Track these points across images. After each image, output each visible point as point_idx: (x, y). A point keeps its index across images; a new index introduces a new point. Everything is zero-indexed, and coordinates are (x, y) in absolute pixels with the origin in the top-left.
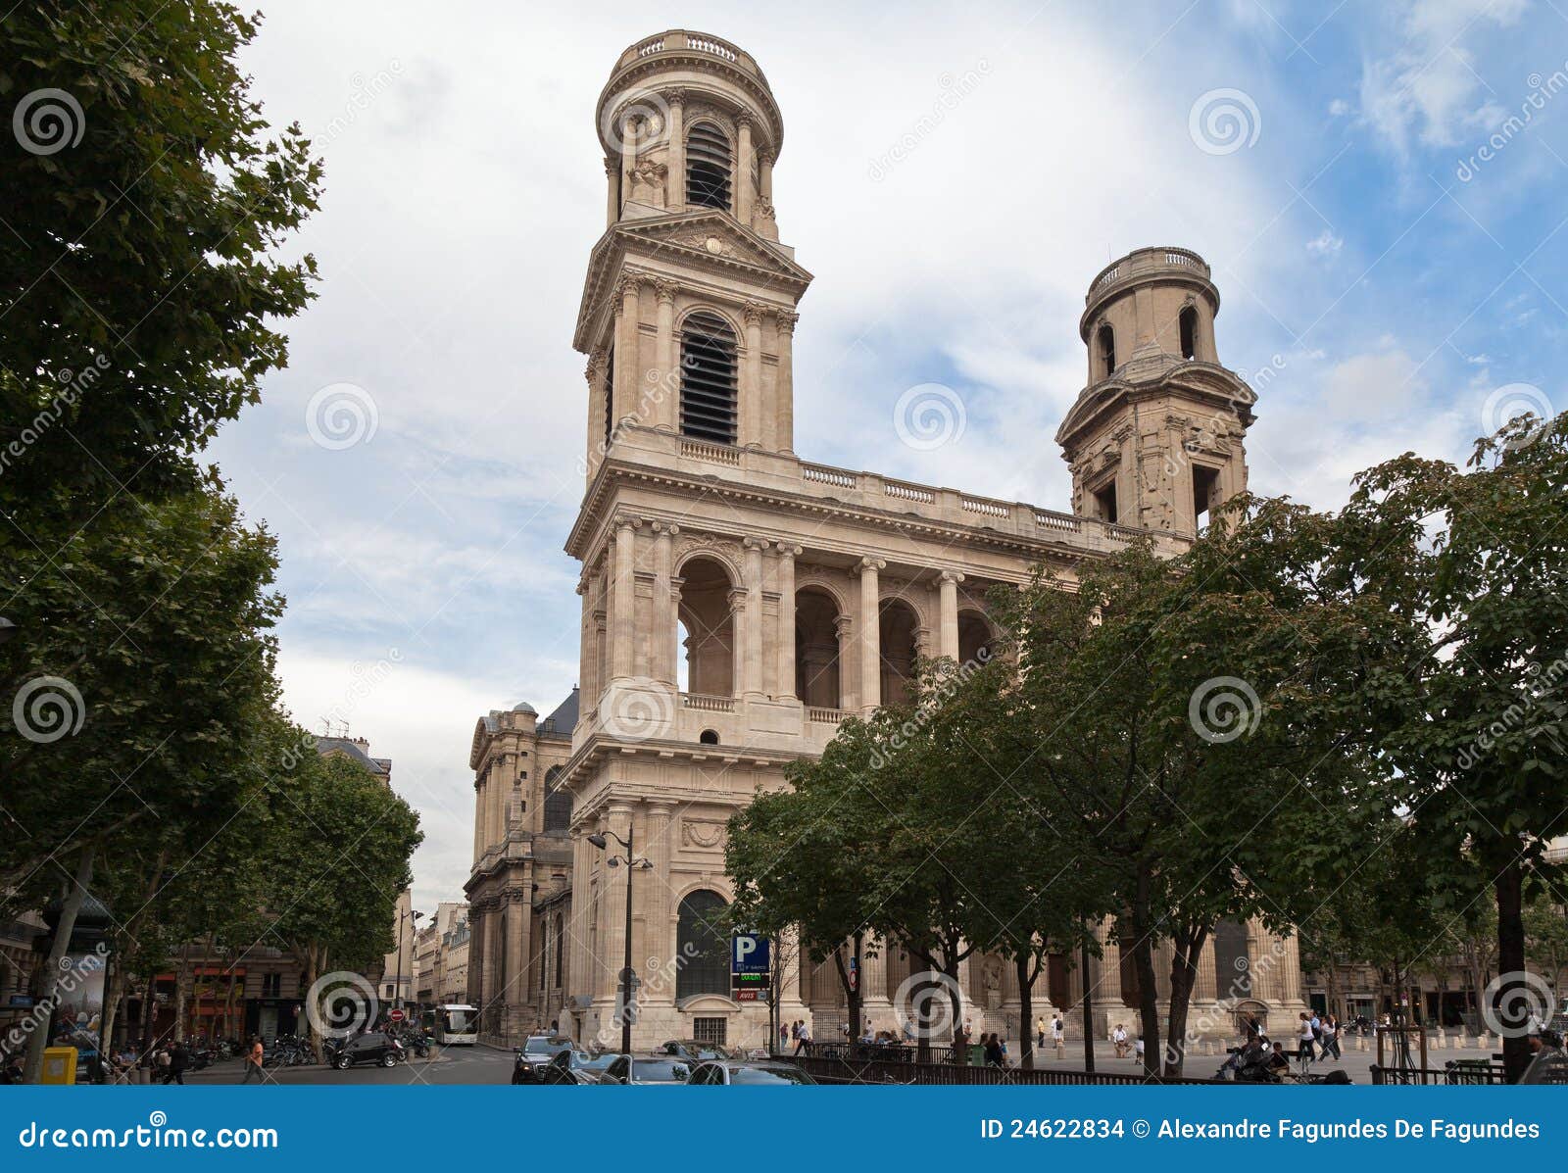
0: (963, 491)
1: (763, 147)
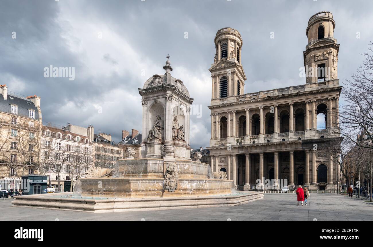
0: (263, 91)
1: (234, 41)
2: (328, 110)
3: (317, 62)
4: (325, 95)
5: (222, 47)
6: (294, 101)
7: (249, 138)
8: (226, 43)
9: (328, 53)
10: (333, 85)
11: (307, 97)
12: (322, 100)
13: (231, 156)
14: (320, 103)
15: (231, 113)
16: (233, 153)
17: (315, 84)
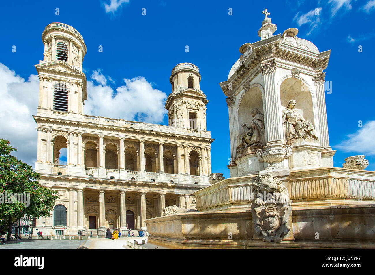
1: (78, 47)
2: (200, 159)
3: (189, 109)
4: (197, 143)
6: (165, 142)
7: (106, 171)
9: (199, 105)
10: (205, 136)
11: (180, 141)
12: (195, 147)
13: (76, 190)
14: (192, 149)
15: (76, 134)
16: (80, 187)
17: (188, 129)
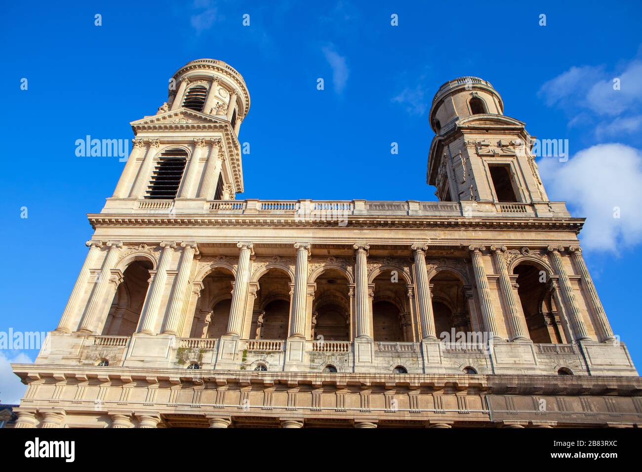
1: (231, 91)
3: (485, 158)
5: (189, 92)
7: (242, 346)
8: (207, 87)
9: (512, 145)
15: (180, 248)
17: (493, 204)
